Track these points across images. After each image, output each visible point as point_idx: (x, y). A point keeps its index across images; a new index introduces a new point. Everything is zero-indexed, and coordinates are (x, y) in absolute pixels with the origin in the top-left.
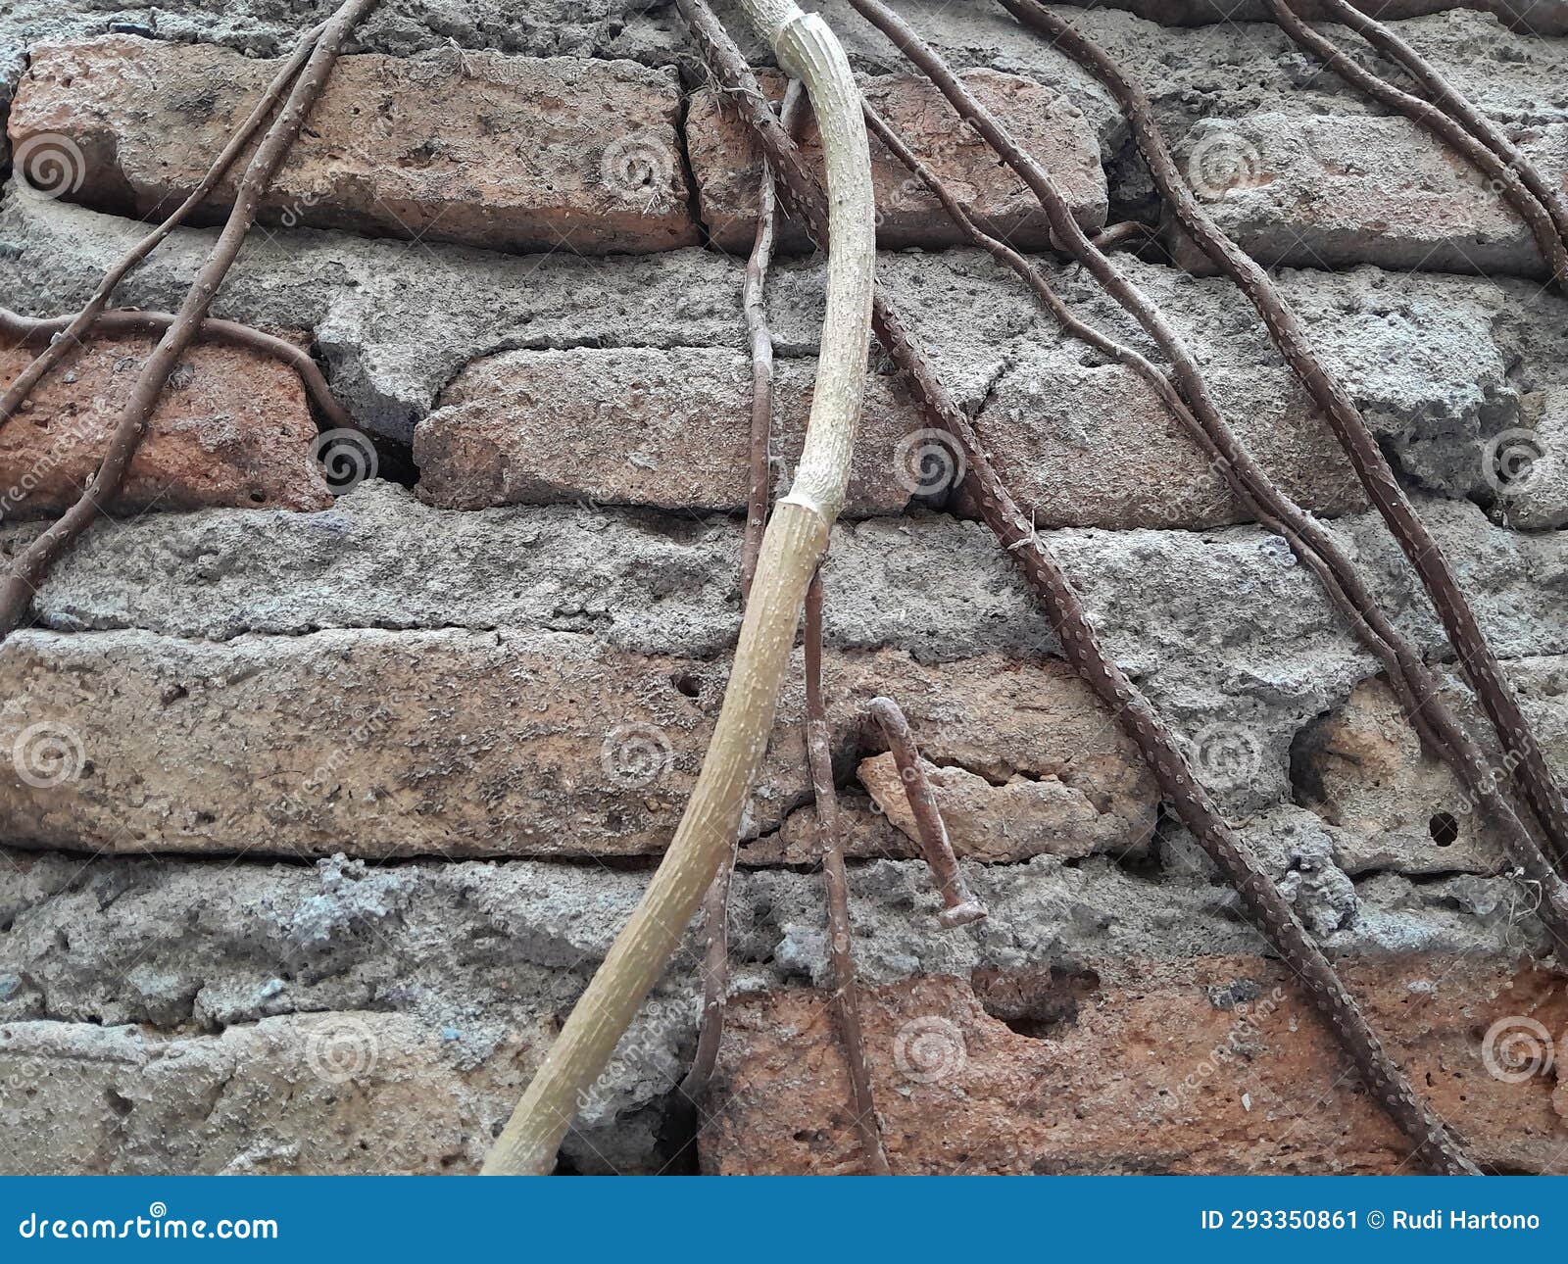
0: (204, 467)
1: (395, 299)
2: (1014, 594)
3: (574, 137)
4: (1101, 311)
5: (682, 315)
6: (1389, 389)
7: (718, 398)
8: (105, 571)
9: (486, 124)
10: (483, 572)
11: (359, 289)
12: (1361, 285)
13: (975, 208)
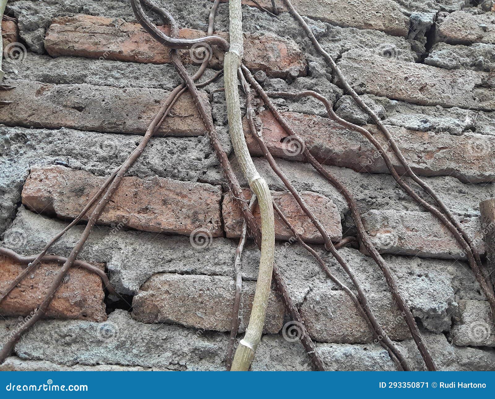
0: (70, 309)
1: (132, 255)
2: (308, 366)
3: (190, 207)
4: (338, 270)
5: (216, 264)
6: (420, 304)
7: (224, 296)
8: (37, 340)
9: (164, 202)
10: (150, 347)
11: (122, 251)
12: (414, 265)
13: (303, 235)
